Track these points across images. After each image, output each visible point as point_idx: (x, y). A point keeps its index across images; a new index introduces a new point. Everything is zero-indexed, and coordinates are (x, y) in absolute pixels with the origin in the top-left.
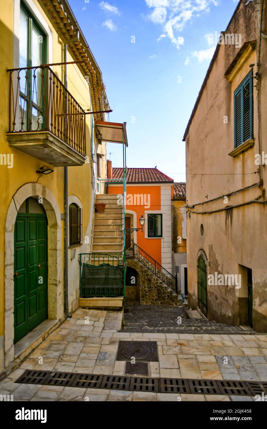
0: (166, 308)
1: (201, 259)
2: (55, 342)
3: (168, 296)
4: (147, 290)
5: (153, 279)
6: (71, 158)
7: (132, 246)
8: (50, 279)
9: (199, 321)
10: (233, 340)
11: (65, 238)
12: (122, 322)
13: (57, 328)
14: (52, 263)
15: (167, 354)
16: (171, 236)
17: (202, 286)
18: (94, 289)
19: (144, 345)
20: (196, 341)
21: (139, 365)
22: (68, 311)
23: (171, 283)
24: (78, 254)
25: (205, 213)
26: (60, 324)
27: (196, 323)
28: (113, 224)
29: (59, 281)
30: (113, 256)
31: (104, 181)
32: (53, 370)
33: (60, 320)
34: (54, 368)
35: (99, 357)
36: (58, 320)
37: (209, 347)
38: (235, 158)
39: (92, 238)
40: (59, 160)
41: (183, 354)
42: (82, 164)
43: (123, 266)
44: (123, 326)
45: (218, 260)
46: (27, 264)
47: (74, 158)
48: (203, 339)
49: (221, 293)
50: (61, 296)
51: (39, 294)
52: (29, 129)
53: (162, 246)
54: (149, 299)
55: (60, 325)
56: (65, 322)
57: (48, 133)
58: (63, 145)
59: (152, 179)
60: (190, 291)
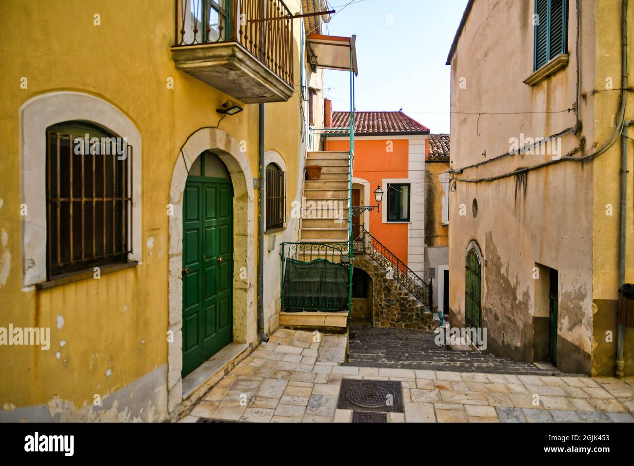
0: (414, 334)
1: (471, 256)
2: (245, 378)
3: (417, 315)
4: (384, 304)
5: (393, 287)
6: (270, 88)
7: (361, 235)
8: (236, 281)
9: (467, 354)
10: (524, 383)
11: (259, 217)
12: (346, 351)
13: (247, 356)
14: (240, 256)
15: (417, 402)
16: (424, 219)
17: (473, 300)
18: (303, 298)
19: (381, 386)
20: (464, 384)
21: (373, 416)
22: (263, 332)
23: (423, 294)
24: (279, 244)
25: (481, 181)
26: (251, 350)
27: (462, 357)
28: (333, 199)
29: (250, 284)
30: (334, 248)
31: (319, 132)
32: (240, 419)
33: (250, 344)
34: (242, 416)
35: (310, 401)
36: (247, 345)
37: (485, 392)
38: (535, 88)
39: (301, 220)
40: (251, 92)
41: (442, 402)
42: (286, 99)
43: (348, 263)
44: (347, 356)
45: (500, 256)
46: (203, 257)
47: (276, 88)
48: (476, 380)
49: (505, 309)
50: (252, 306)
51: (220, 303)
52: (205, 40)
53: (409, 236)
54: (387, 319)
55: (251, 352)
56: (259, 348)
57: (235, 46)
58: (259, 67)
59: (395, 129)
60: (453, 306)
